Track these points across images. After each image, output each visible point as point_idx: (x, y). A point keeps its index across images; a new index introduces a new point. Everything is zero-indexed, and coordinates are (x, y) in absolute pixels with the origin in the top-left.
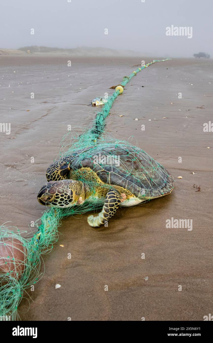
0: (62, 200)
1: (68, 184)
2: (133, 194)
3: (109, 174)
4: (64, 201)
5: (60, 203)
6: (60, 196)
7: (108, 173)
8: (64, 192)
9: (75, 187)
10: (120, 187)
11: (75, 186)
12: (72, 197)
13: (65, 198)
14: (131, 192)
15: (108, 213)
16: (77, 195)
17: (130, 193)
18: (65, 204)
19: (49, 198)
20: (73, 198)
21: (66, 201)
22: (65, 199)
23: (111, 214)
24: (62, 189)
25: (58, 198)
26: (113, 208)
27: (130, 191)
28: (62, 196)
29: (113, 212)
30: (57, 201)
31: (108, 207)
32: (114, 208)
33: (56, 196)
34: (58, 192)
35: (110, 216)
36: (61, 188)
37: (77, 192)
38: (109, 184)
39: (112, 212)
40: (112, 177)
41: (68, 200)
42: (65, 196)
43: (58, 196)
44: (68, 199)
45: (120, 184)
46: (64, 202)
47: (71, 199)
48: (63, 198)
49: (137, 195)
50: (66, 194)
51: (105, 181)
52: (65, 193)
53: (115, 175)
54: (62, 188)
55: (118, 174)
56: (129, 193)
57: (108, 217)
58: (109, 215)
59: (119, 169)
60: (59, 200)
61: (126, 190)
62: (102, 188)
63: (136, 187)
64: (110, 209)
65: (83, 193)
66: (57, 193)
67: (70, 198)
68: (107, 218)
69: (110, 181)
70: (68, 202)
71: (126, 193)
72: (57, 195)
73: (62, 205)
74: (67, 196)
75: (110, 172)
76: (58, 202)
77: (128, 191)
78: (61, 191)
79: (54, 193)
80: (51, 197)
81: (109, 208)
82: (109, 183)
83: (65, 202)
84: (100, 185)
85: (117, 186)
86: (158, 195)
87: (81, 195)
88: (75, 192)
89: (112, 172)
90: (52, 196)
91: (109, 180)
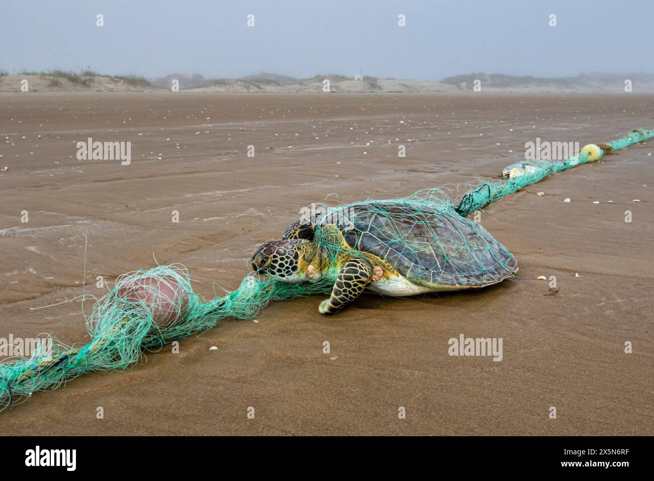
0: (281, 265)
1: (294, 243)
2: (397, 271)
3: (360, 235)
4: (284, 268)
5: (279, 271)
6: (278, 259)
7: (359, 233)
8: (285, 254)
9: (305, 249)
10: (374, 256)
11: (304, 247)
12: (296, 263)
13: (286, 262)
14: (393, 266)
15: (341, 290)
16: (305, 261)
17: (391, 267)
18: (287, 273)
19: (263, 262)
20: (299, 265)
21: (288, 268)
22: (286, 265)
23: (347, 293)
24: (284, 250)
25: (276, 262)
26: (350, 282)
27: (391, 264)
28: (282, 259)
29: (350, 289)
30: (274, 267)
31: (342, 280)
32: (352, 284)
33: (273, 259)
34: (277, 253)
35: (344, 295)
36: (283, 248)
37: (306, 257)
38: (357, 249)
39: (348, 289)
40: (365, 240)
41: (291, 267)
42: (286, 260)
43: (276, 259)
44: (290, 265)
45: (375, 252)
46: (284, 270)
47: (295, 266)
48: (283, 262)
49: (404, 273)
50: (287, 257)
51: (352, 244)
52: (287, 255)
53: (371, 237)
54: (285, 247)
55: (378, 237)
56: (388, 268)
57: (342, 296)
58: (343, 293)
59: (381, 231)
60: (277, 265)
61: (383, 261)
62: (346, 256)
63: (403, 261)
64: (345, 283)
65: (317, 260)
66: (275, 254)
67: (293, 264)
68: (339, 297)
69: (360, 246)
70: (290, 270)
71: (384, 266)
72: (275, 257)
73: (283, 276)
74: (289, 260)
75: (363, 232)
76: (276, 269)
77: (388, 264)
78: (282, 251)
79: (271, 253)
80: (265, 260)
81: (344, 281)
82: (359, 248)
83: (287, 270)
84: (345, 251)
85: (370, 254)
86: (450, 283)
87: (312, 263)
88: (302, 256)
89: (367, 232)
90: (267, 258)
91: (359, 243)
